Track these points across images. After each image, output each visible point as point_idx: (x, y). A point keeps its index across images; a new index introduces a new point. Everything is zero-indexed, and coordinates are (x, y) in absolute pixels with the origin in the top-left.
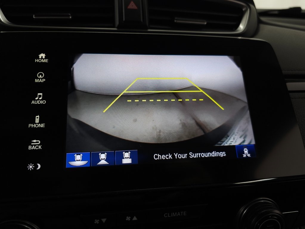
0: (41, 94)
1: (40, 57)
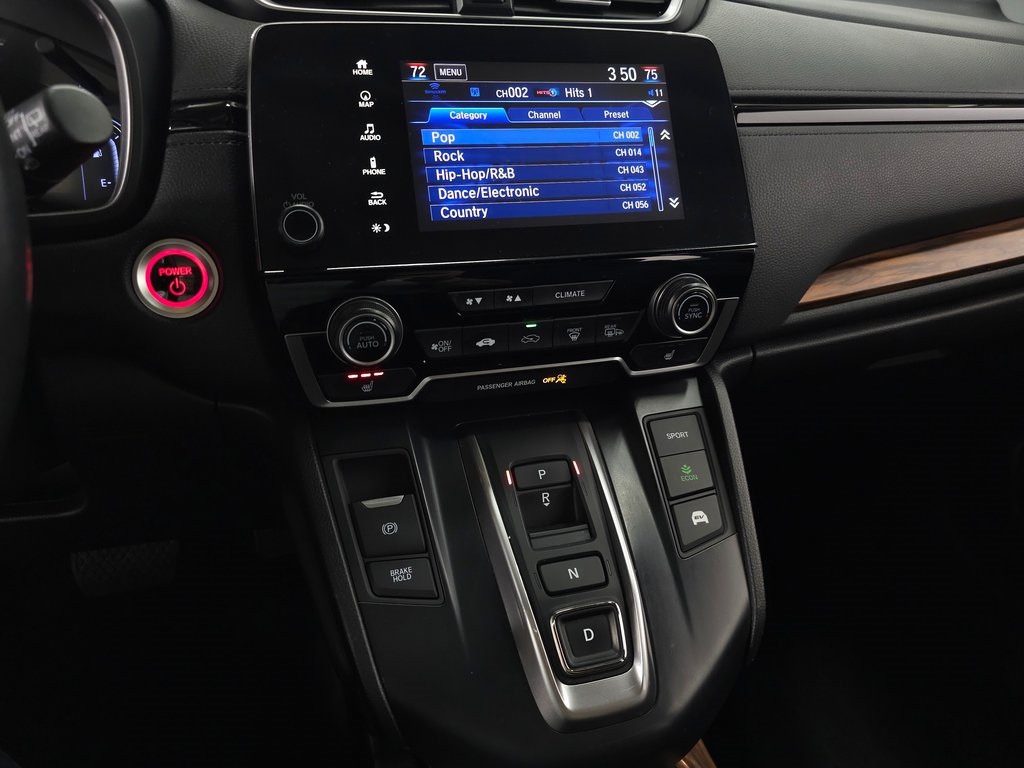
0: (372, 125)
1: (359, 67)
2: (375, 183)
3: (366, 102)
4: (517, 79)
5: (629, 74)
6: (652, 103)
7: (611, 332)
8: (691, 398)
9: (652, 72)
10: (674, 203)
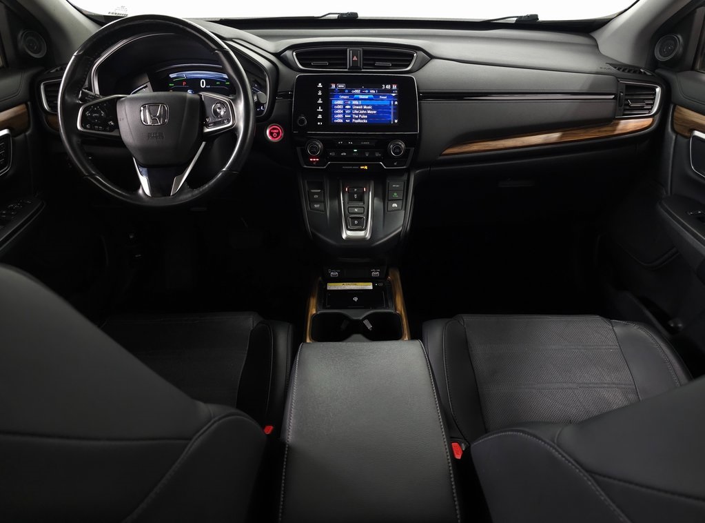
0: (321, 99)
1: (319, 85)
2: (320, 113)
3: (320, 93)
4: (357, 88)
5: (388, 87)
6: (394, 95)
7: (377, 155)
8: (405, 178)
9: (395, 87)
10: (396, 121)
